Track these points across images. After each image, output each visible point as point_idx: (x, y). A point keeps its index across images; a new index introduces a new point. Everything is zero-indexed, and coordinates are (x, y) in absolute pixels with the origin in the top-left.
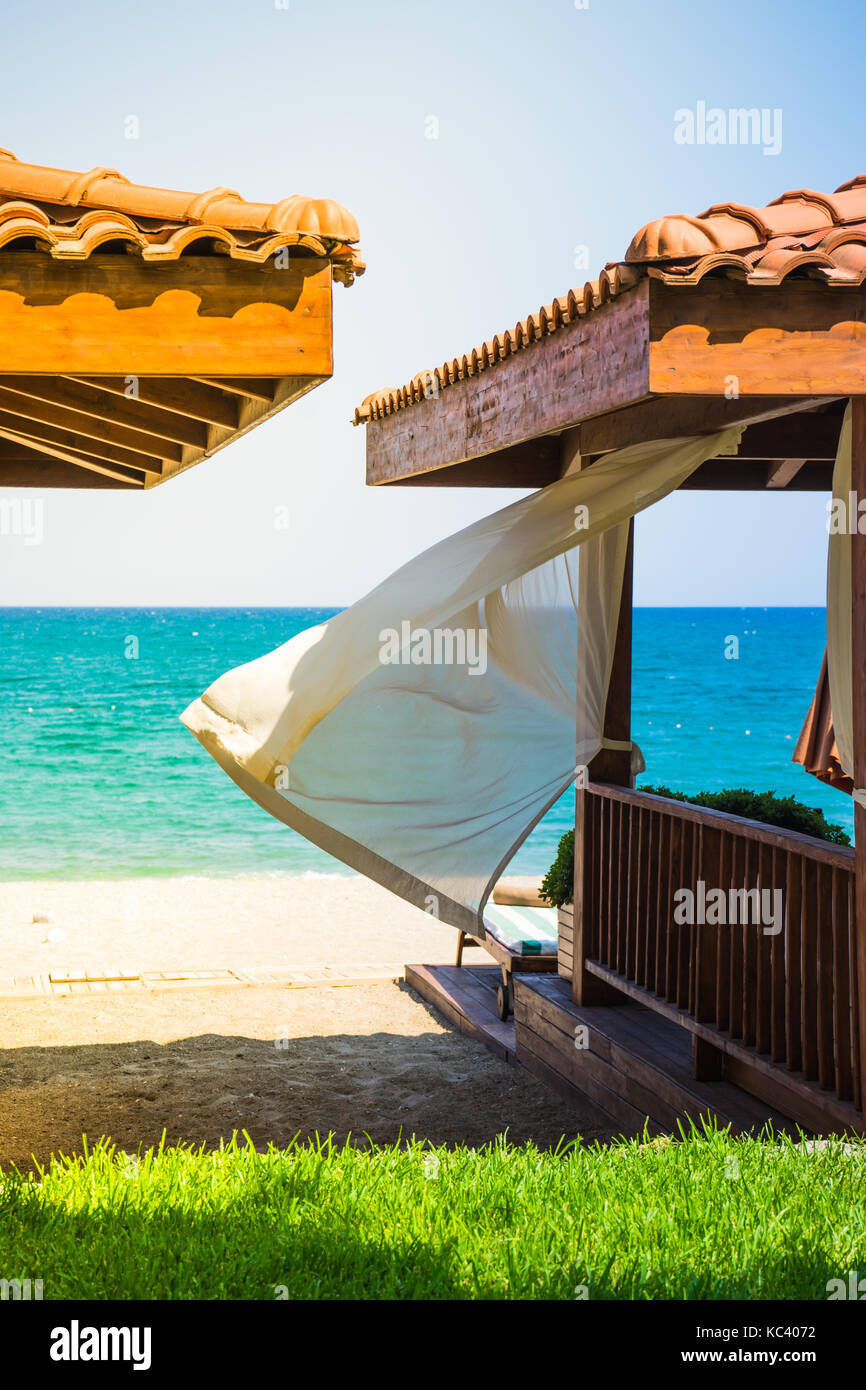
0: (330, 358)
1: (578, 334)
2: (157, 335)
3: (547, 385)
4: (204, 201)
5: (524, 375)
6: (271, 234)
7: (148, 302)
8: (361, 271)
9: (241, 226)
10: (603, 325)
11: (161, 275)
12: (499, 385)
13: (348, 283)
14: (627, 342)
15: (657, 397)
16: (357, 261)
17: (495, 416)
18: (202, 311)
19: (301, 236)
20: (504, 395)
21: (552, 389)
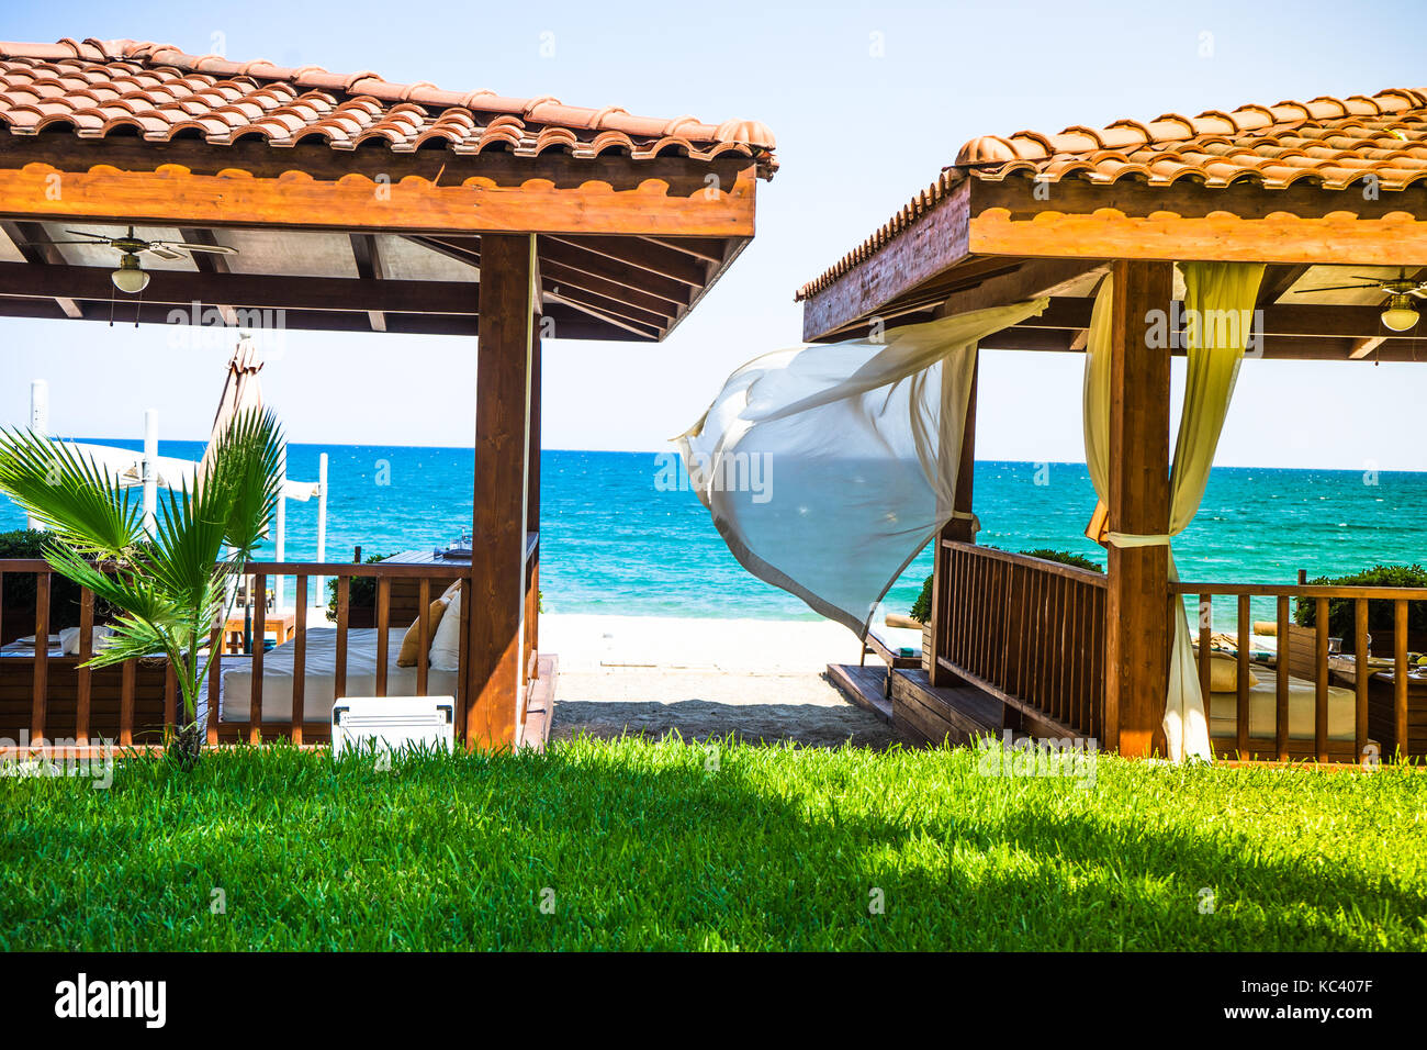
0: (752, 224)
1: (928, 221)
2: (639, 209)
3: (909, 259)
4: (675, 124)
5: (896, 253)
6: (717, 142)
7: (634, 187)
8: (776, 168)
9: (698, 138)
10: (944, 211)
11: (644, 170)
12: (881, 263)
13: (769, 179)
14: (957, 221)
15: (975, 256)
16: (774, 162)
17: (878, 284)
18: (669, 193)
19: (736, 144)
20: (883, 269)
21: (912, 260)
